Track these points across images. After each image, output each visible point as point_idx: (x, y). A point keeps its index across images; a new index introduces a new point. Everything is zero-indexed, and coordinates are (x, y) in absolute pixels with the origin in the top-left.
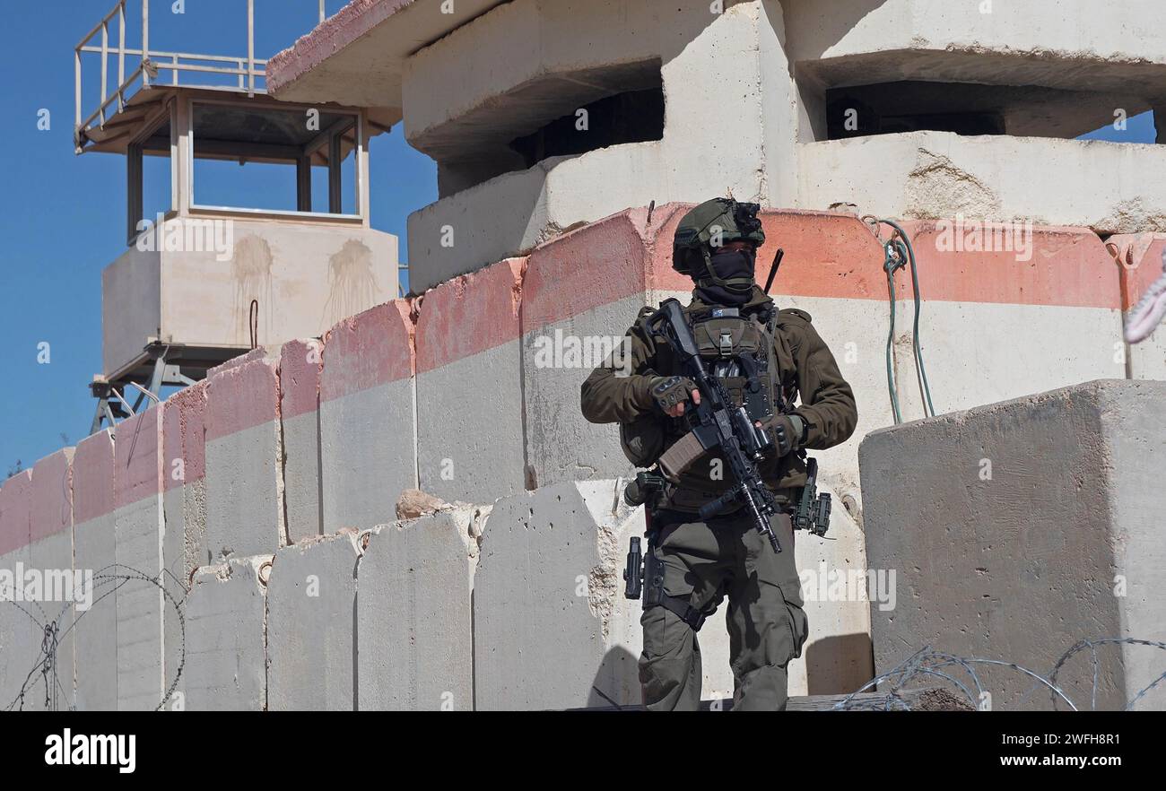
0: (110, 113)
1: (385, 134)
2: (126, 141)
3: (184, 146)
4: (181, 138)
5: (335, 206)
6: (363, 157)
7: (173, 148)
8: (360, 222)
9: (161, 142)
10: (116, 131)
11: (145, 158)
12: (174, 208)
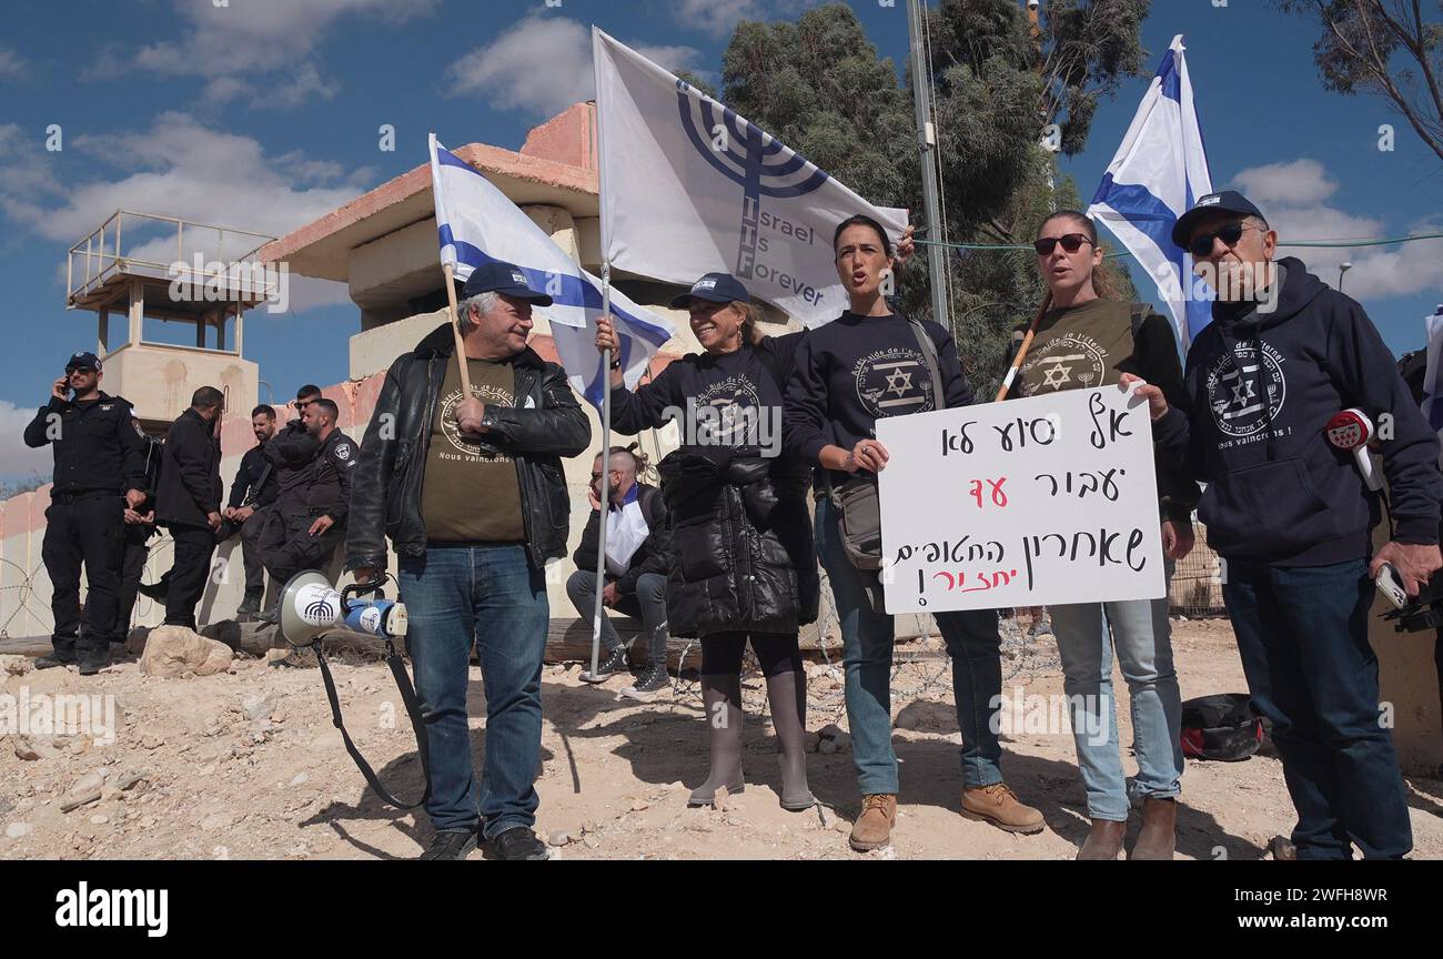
0: (93, 287)
1: (250, 310)
2: (99, 304)
3: (137, 309)
4: (136, 304)
5: (221, 345)
6: (239, 320)
7: (131, 309)
8: (238, 355)
9: (123, 307)
10: (93, 298)
11: (110, 315)
12: (130, 341)
